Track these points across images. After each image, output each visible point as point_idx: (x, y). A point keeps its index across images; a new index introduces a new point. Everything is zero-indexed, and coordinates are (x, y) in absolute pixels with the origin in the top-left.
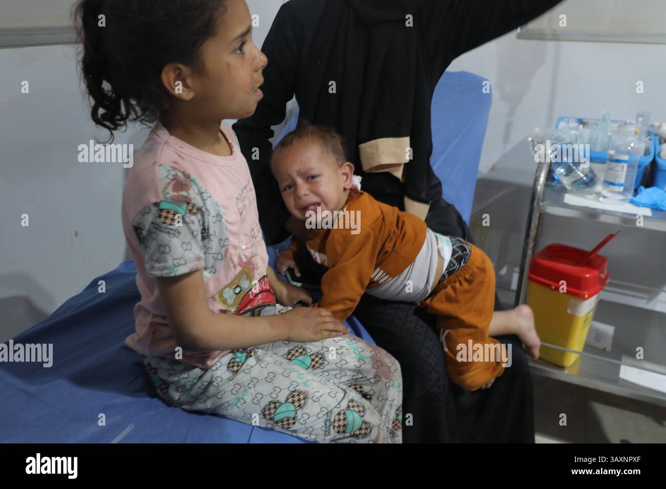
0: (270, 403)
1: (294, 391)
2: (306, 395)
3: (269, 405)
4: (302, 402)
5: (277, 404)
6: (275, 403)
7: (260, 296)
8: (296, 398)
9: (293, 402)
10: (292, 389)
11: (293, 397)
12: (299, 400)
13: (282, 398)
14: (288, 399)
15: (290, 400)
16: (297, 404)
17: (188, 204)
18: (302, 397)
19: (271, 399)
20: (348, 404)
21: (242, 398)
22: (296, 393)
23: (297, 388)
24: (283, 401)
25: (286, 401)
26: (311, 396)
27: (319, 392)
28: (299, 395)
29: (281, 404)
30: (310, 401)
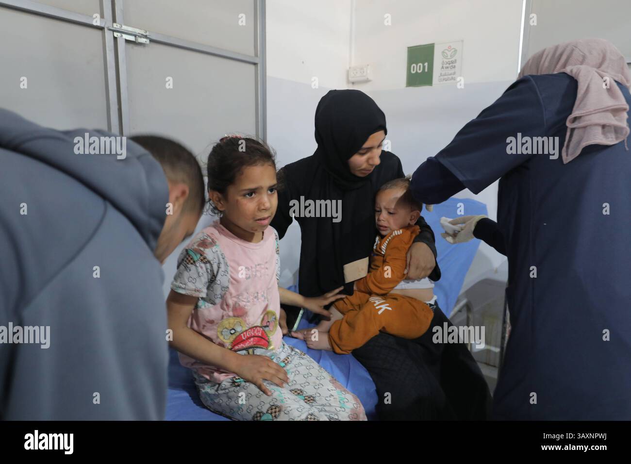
0: (258, 412)
1: (273, 406)
2: (280, 409)
3: (257, 414)
4: (277, 414)
5: (262, 414)
6: (260, 413)
7: (252, 339)
8: (273, 411)
9: (271, 413)
10: (272, 404)
11: (272, 409)
12: (275, 412)
13: (264, 410)
14: (268, 410)
15: (270, 412)
16: (273, 415)
17: (201, 255)
18: (277, 410)
19: (258, 410)
20: (307, 416)
21: (241, 408)
22: (274, 407)
23: (276, 403)
24: (265, 412)
25: (267, 412)
26: (283, 410)
27: (290, 407)
28: (275, 408)
29: (264, 414)
30: (282, 413)
